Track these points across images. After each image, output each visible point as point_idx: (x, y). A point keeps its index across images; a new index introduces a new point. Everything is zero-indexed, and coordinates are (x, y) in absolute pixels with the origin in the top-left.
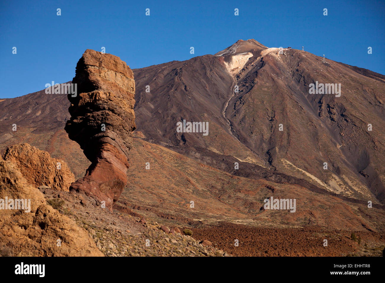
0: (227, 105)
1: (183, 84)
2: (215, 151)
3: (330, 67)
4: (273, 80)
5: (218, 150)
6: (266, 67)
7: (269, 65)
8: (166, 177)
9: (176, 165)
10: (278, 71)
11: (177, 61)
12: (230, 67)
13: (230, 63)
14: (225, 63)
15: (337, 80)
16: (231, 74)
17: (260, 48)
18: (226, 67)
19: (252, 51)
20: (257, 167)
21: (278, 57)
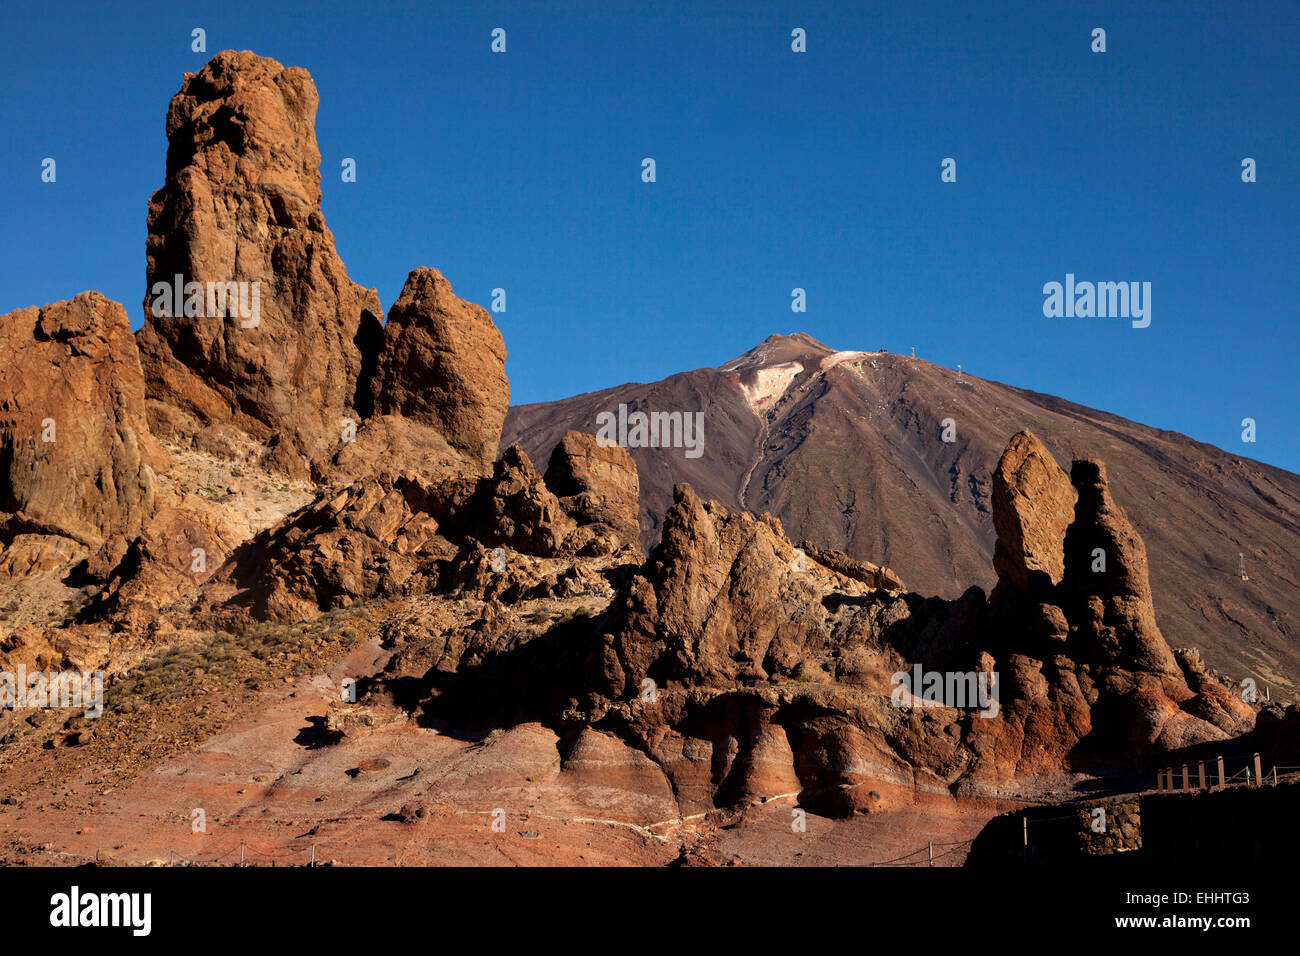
0: (748, 480)
4: (849, 421)
6: (833, 395)
7: (841, 391)
10: (859, 402)
11: (636, 384)
12: (753, 394)
14: (742, 386)
15: (991, 420)
16: (756, 410)
17: (818, 353)
18: (745, 394)
19: (800, 360)
21: (859, 371)
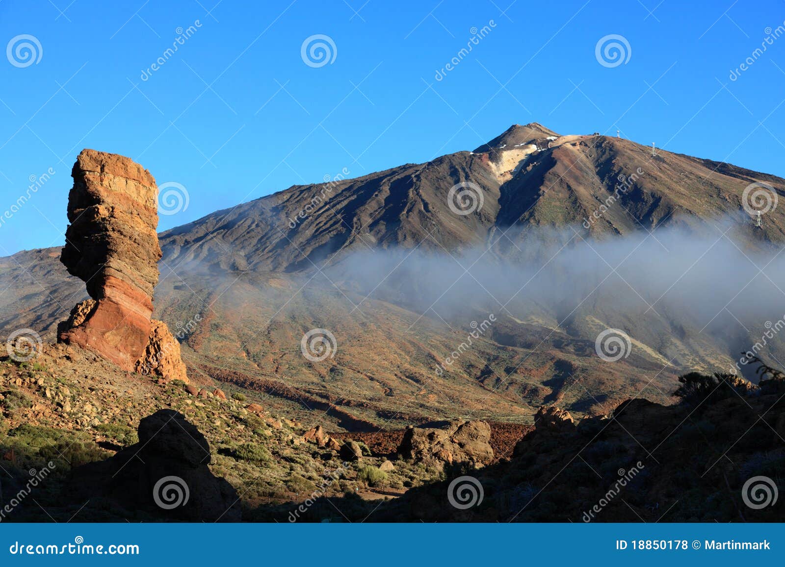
1: (423, 200)
3: (664, 162)
4: (569, 187)
6: (558, 168)
7: (564, 165)
8: (396, 353)
9: (412, 333)
10: (578, 173)
11: (412, 164)
12: (498, 169)
13: (497, 163)
15: (677, 182)
16: (500, 180)
18: (493, 170)
19: (535, 142)
20: (544, 330)
21: (577, 149)
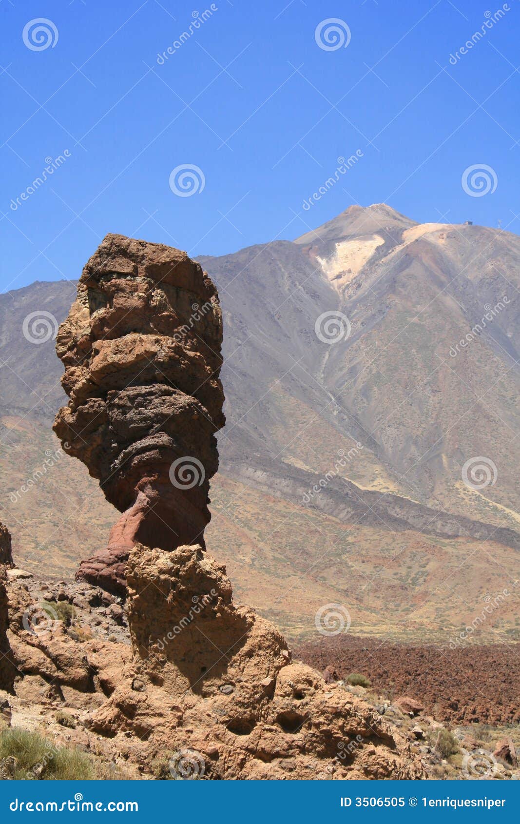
0: (327, 357)
2: (300, 465)
5: (306, 462)
6: (415, 269)
7: (423, 264)
10: (443, 278)
12: (331, 268)
13: (330, 259)
14: (319, 259)
17: (401, 225)
18: (324, 269)
20: (398, 501)
